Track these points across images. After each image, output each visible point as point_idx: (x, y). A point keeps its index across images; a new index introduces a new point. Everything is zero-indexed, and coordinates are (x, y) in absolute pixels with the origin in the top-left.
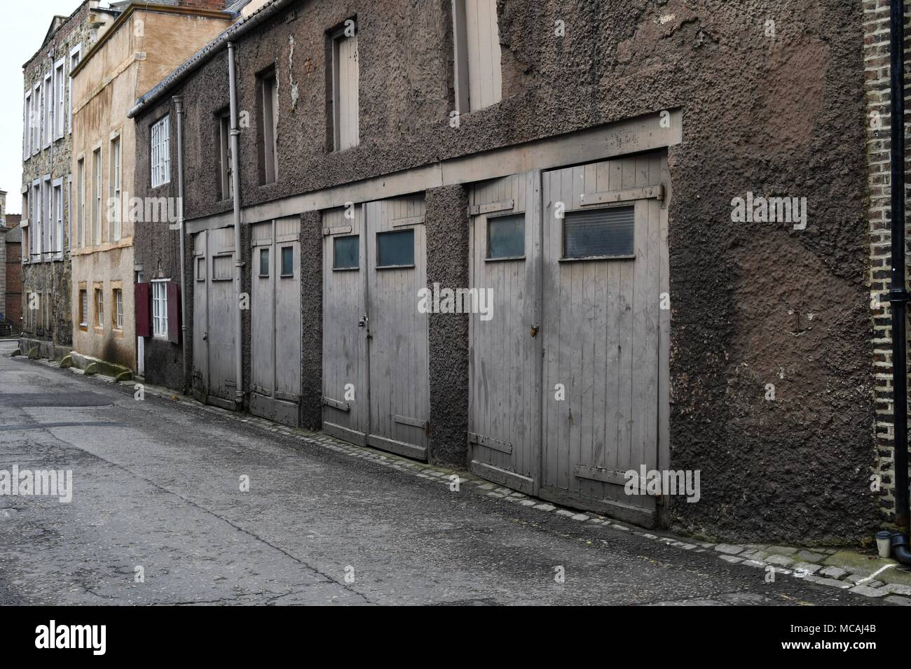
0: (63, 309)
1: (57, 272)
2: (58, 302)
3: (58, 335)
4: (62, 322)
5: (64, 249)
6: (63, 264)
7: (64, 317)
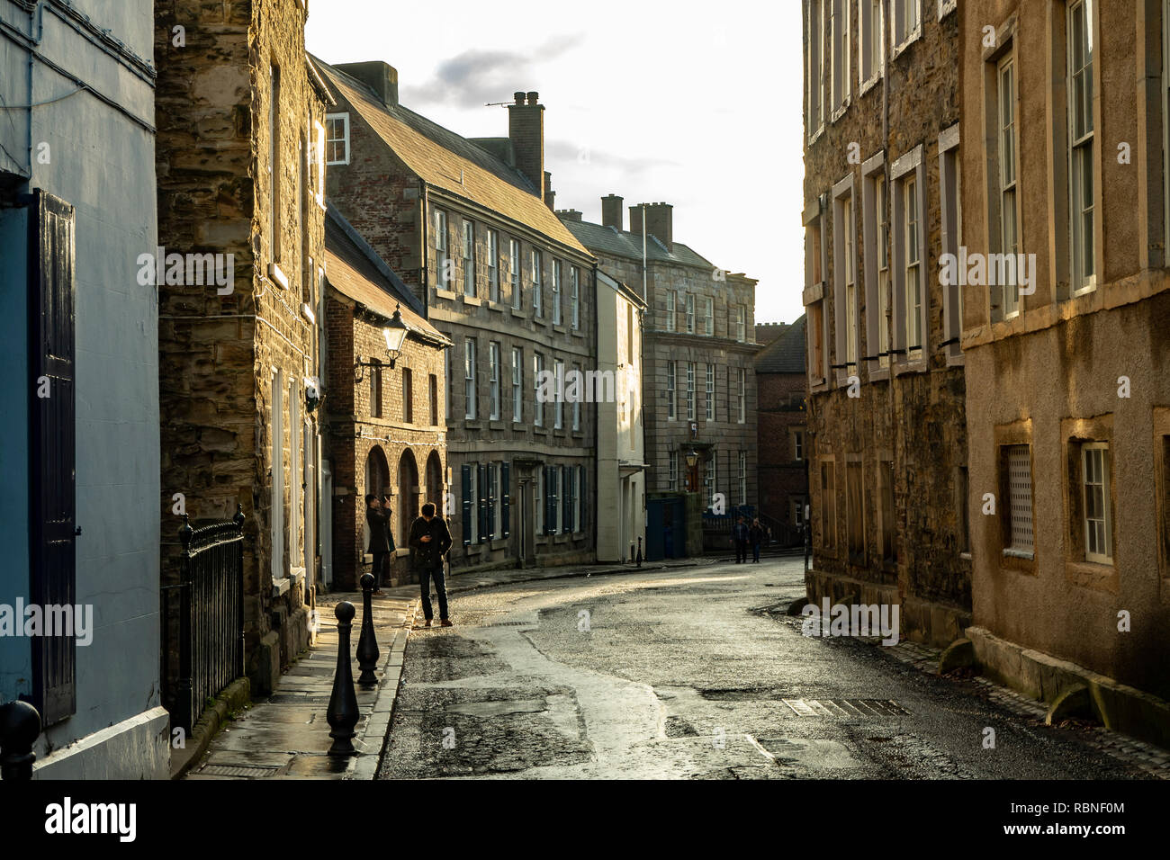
0: (929, 503)
1: (907, 403)
2: (910, 483)
3: (915, 573)
4: (925, 538)
5: (930, 341)
6: (928, 381)
7: (933, 526)
